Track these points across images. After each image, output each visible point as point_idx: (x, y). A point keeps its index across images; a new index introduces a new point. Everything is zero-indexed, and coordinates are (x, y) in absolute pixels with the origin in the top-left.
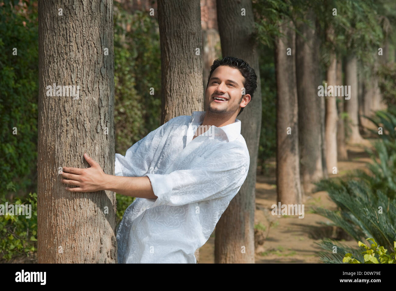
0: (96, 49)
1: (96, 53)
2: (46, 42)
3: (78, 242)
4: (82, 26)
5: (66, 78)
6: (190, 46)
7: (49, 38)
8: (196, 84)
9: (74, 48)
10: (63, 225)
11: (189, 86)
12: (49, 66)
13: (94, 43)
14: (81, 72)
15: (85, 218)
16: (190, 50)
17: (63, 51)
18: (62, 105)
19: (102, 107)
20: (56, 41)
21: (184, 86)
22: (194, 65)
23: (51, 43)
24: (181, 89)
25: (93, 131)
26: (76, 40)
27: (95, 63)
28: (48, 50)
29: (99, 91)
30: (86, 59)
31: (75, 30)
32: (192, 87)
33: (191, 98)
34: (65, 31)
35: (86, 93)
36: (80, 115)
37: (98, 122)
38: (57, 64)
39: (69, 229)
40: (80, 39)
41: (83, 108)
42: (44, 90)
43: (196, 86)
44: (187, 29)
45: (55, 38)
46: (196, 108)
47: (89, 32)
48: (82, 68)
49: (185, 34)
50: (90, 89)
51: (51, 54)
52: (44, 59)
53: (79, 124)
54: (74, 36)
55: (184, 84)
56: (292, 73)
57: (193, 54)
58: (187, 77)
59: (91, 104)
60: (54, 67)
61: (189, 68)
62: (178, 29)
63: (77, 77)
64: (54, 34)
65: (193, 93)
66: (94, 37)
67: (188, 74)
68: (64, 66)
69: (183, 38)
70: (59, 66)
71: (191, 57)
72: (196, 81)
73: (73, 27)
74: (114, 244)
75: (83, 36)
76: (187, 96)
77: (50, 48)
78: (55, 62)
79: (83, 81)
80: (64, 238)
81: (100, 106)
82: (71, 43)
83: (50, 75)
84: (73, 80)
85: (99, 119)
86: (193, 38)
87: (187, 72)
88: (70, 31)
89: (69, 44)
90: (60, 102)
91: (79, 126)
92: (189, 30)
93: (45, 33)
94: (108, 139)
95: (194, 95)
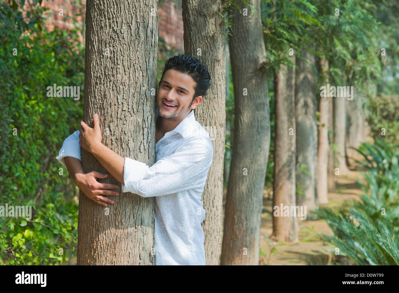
0: (141, 72)
1: (142, 76)
2: (93, 64)
3: (118, 257)
4: (129, 49)
5: (112, 99)
6: (214, 72)
7: (96, 60)
8: (220, 109)
9: (121, 70)
10: (104, 240)
11: (212, 111)
12: (96, 87)
13: (140, 66)
14: (127, 93)
15: (126, 234)
16: (215, 76)
17: (110, 73)
18: (107, 125)
19: (146, 127)
20: (104, 63)
21: (207, 111)
22: (218, 91)
23: (98, 65)
24: (204, 114)
25: (137, 150)
26: (123, 63)
27: (141, 86)
28: (95, 72)
29: (143, 113)
30: (133, 82)
31: (123, 54)
32: (215, 112)
33: (214, 122)
34: (113, 54)
35: (131, 114)
36: (125, 135)
37: (141, 142)
38: (104, 85)
39: (110, 244)
40: (127, 62)
41: (128, 128)
42: (90, 110)
43: (219, 111)
44: (213, 56)
45: (102, 60)
46: (219, 132)
47: (135, 56)
48: (128, 90)
49: (210, 61)
50: (135, 110)
51: (98, 76)
52: (91, 81)
53: (123, 144)
54: (121, 59)
55: (207, 109)
56: (291, 103)
57: (217, 81)
58: (211, 102)
59: (135, 125)
60: (100, 89)
61: (213, 94)
62: (204, 56)
63: (123, 98)
64: (102, 57)
65: (216, 118)
66: (140, 61)
67: (212, 100)
68: (111, 87)
69: (208, 64)
70: (105, 87)
71: (216, 83)
72: (220, 106)
73: (120, 50)
74: (151, 260)
75: (130, 59)
76: (211, 121)
77: (97, 70)
78: (101, 83)
79: (128, 102)
80: (104, 253)
81: (143, 127)
82: (118, 66)
83: (96, 95)
84: (119, 101)
85: (142, 139)
86: (218, 65)
87: (211, 97)
88: (117, 54)
89: (116, 66)
90: (105, 121)
91: (123, 146)
92: (214, 57)
93: (93, 55)
94: (150, 159)
95: (218, 120)
